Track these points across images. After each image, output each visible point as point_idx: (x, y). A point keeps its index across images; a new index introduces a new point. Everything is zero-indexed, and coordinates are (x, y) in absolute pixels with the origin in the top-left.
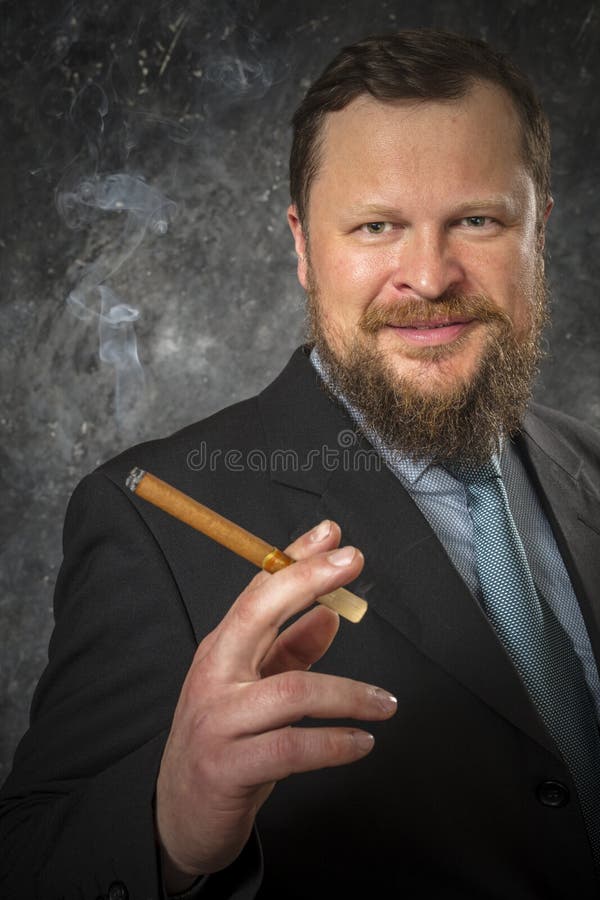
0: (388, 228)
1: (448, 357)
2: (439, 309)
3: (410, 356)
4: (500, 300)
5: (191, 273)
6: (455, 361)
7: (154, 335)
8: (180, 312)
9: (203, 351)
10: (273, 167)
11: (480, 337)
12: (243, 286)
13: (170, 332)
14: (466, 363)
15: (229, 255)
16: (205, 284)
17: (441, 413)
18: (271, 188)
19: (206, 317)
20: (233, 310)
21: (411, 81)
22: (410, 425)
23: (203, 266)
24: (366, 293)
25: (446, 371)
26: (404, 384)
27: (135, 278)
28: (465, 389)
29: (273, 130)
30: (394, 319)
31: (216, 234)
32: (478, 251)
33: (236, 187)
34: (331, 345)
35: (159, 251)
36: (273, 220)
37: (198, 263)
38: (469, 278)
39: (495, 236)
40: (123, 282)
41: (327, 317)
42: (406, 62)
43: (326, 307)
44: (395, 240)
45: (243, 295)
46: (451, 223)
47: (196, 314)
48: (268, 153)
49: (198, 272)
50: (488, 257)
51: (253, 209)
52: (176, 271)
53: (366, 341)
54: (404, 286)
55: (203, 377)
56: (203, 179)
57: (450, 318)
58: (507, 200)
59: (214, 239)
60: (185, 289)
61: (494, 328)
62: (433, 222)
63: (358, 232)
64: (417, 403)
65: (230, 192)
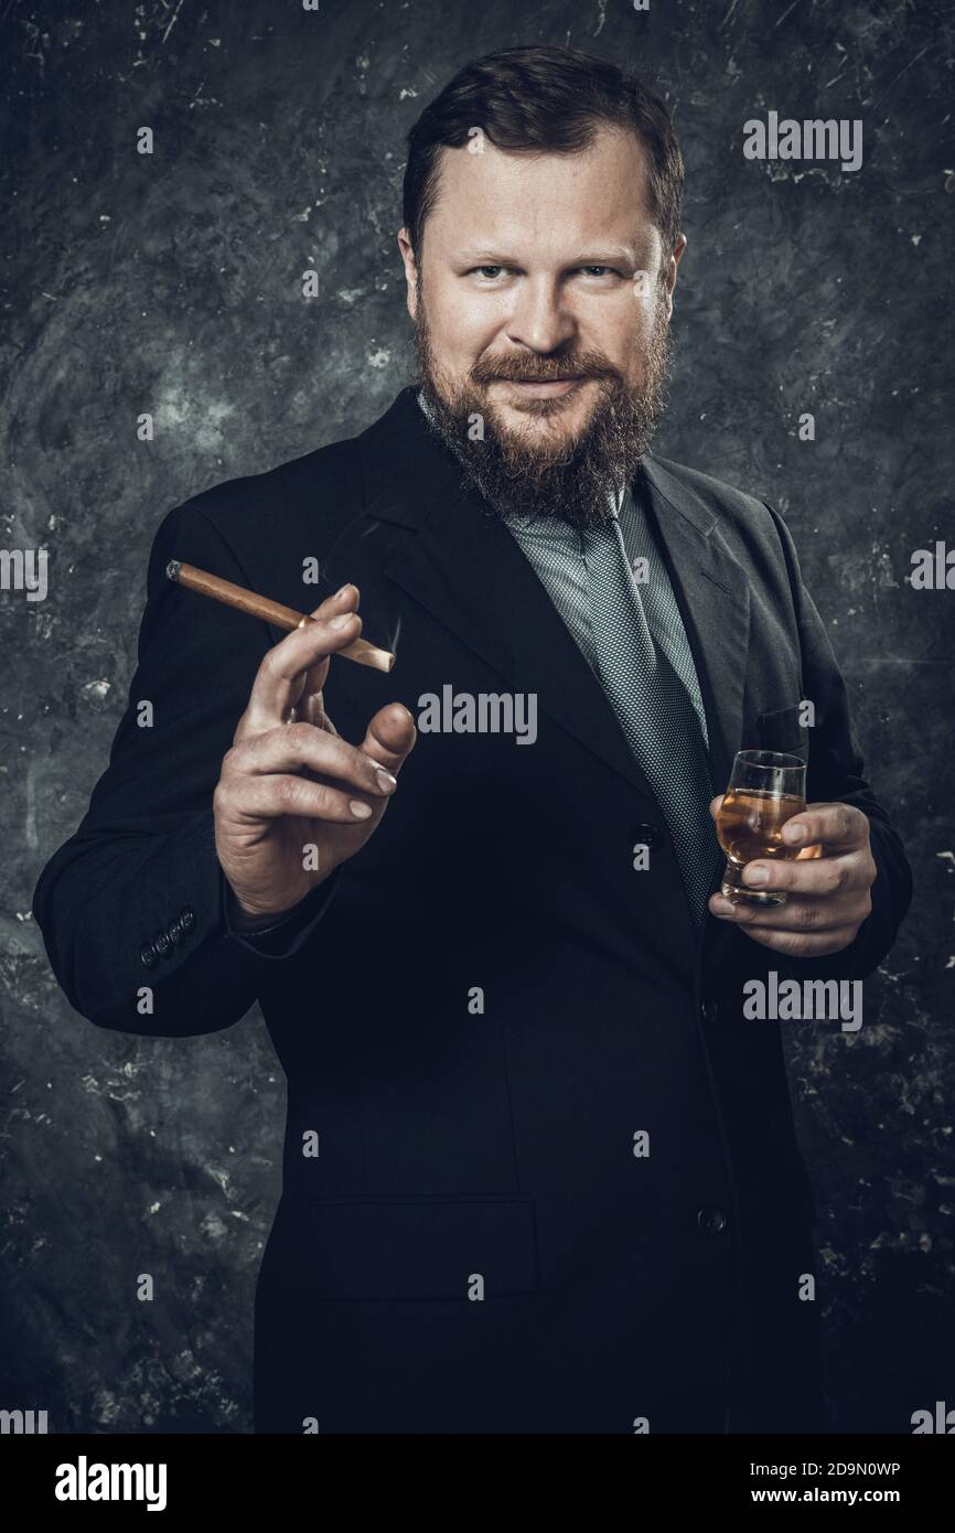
0: (503, 274)
1: (557, 411)
2: (548, 363)
3: (519, 408)
4: (614, 357)
5: (202, 316)
6: (565, 416)
7: (151, 399)
8: (185, 369)
9: (217, 423)
10: (317, 174)
11: (591, 393)
12: (273, 337)
13: (172, 395)
14: (575, 419)
15: (256, 292)
16: (221, 332)
17: (547, 469)
18: (313, 205)
19: (222, 377)
20: (258, 368)
21: (532, 132)
22: (516, 480)
23: (218, 308)
24: (478, 341)
25: (555, 426)
26: (514, 438)
27: (125, 320)
28: (573, 445)
29: (318, 124)
30: (507, 370)
31: (237, 263)
32: (595, 305)
33: (264, 199)
34: (438, 390)
35: (158, 283)
36: (315, 247)
37: (211, 303)
38: (582, 331)
39: (613, 288)
40: (108, 325)
41: (436, 361)
42: (528, 107)
43: (435, 351)
44: (509, 286)
45: (272, 348)
46: (567, 273)
47: (207, 372)
48: (309, 156)
49: (213, 316)
50: (603, 310)
51: (287, 231)
52: (181, 313)
53: (476, 390)
54: (516, 340)
55: (216, 457)
56: (221, 188)
57: (559, 375)
58: (627, 251)
59: (235, 271)
60: (194, 338)
61: (608, 384)
62: (549, 273)
63: (473, 275)
64: (524, 456)
65: (257, 206)
